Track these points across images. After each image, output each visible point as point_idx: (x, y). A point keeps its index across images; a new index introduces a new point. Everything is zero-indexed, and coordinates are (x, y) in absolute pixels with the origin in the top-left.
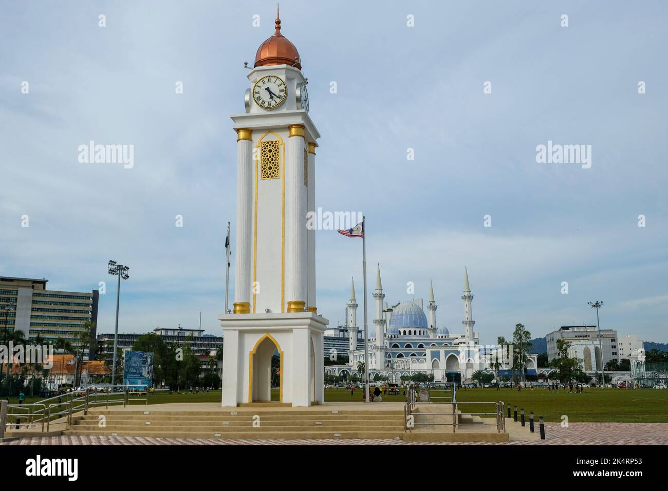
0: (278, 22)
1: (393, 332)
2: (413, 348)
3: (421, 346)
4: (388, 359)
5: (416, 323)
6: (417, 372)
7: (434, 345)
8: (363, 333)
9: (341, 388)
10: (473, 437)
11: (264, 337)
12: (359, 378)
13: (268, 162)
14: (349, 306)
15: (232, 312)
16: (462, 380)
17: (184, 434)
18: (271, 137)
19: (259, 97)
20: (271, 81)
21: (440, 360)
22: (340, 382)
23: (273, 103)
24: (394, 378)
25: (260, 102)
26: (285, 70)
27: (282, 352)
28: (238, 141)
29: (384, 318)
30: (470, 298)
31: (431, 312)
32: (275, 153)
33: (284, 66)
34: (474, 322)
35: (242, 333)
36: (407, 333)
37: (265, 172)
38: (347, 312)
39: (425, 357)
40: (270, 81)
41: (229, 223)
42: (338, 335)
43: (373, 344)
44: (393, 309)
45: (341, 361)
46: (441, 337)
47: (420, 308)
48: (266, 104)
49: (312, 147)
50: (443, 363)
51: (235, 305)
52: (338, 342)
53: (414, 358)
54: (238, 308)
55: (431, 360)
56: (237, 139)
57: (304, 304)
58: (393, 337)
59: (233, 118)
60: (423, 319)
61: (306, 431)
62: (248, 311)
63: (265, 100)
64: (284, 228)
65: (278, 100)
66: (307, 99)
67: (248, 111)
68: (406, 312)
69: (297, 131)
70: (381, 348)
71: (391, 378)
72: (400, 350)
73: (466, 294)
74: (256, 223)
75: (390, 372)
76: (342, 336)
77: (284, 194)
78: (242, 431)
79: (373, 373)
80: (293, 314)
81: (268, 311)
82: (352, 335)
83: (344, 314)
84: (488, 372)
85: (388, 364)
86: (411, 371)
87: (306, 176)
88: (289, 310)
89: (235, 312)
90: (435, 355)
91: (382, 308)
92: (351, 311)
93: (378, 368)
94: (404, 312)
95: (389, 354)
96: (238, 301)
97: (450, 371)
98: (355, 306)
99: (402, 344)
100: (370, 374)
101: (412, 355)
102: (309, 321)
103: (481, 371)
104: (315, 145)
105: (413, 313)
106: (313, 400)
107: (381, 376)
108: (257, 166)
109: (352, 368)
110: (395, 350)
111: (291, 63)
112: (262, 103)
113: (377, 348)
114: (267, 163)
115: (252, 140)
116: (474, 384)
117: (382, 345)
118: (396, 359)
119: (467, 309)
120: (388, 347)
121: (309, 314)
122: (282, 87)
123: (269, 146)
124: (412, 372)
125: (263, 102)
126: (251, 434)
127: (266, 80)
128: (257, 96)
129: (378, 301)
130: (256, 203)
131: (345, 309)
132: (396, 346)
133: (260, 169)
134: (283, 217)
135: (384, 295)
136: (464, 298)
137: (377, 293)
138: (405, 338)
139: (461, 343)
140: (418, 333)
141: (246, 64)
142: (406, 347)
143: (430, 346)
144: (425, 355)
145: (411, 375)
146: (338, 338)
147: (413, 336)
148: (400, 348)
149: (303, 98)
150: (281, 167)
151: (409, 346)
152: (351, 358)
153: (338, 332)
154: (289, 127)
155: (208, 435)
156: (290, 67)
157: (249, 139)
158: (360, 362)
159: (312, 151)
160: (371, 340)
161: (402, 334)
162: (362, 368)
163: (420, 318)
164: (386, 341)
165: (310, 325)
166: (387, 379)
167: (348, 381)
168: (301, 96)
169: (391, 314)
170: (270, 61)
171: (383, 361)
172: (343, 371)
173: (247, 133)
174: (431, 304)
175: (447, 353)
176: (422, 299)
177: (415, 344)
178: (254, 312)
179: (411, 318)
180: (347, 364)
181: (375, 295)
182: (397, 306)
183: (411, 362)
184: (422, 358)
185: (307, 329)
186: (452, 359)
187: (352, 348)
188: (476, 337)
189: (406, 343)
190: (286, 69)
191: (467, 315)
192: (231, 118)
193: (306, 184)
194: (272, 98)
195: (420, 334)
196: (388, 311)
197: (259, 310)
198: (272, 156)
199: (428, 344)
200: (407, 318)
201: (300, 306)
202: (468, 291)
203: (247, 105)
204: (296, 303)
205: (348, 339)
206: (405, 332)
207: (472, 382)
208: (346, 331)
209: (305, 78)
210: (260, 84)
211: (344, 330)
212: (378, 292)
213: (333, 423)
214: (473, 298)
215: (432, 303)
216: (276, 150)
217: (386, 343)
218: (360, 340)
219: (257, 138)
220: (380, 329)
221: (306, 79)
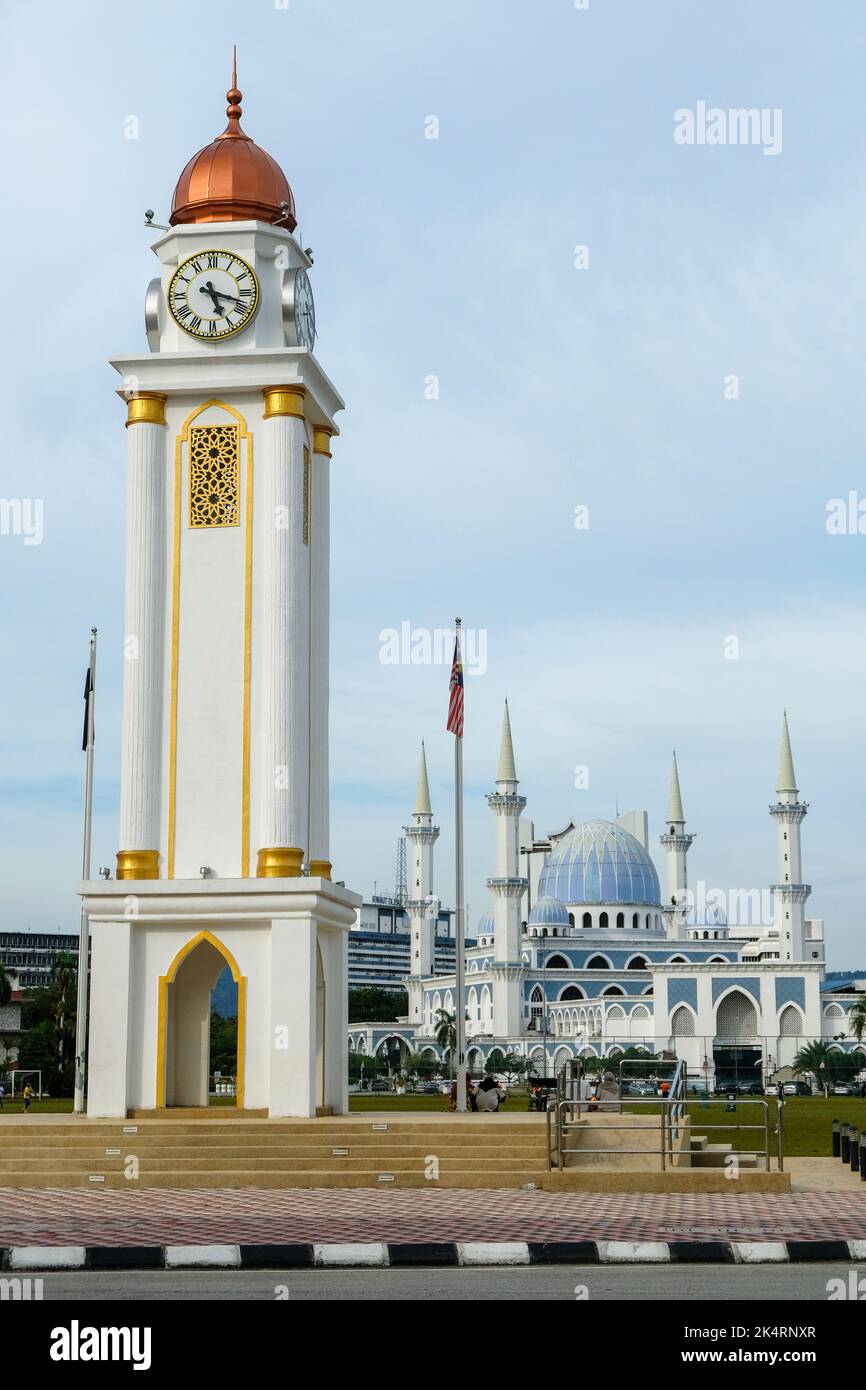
0: (235, 99)
1: (550, 918)
2: (612, 968)
3: (638, 963)
4: (531, 1004)
5: (624, 891)
6: (621, 1044)
7: (679, 960)
8: (453, 918)
9: (382, 1093)
10: (707, 1181)
11: (198, 941)
12: (438, 1064)
13: (209, 483)
14: (411, 833)
15: (113, 874)
16: (767, 1071)
17: (14, 1176)
18: (215, 417)
19: (185, 308)
20: (216, 265)
21: (695, 1008)
22: (379, 1077)
23: (222, 326)
24: (551, 1064)
25: (188, 321)
26: (253, 236)
27: (244, 979)
28: (127, 424)
29: (523, 875)
30: (798, 811)
31: (672, 855)
32: (227, 460)
33: (252, 224)
34: (809, 888)
35: (139, 929)
36: (595, 922)
37: (200, 508)
38: (402, 852)
39: (648, 999)
40: (213, 264)
41: (94, 631)
42: (372, 925)
43: (486, 955)
44: (553, 844)
45: (384, 1008)
46: (701, 936)
47: (636, 843)
48: (204, 328)
49: (322, 436)
50: (705, 1016)
51: (121, 857)
52: (373, 948)
53: (615, 999)
54: (128, 865)
55: (670, 1008)
56: (126, 420)
57: (299, 855)
58: (550, 933)
59: (116, 365)
60: (647, 877)
61: (311, 1169)
62: (154, 874)
63: (201, 315)
64: (248, 657)
65: (236, 318)
66: (310, 309)
67: (154, 346)
68: (593, 853)
69: (285, 403)
70: (512, 969)
71: (542, 1064)
72: (569, 978)
73: (784, 799)
74: (176, 642)
75: (539, 1043)
76: (386, 928)
77: (249, 568)
78: (154, 1168)
79: (485, 1048)
80: (272, 883)
81: (207, 873)
82: (417, 926)
83: (395, 857)
84: (846, 1045)
85: (534, 1019)
86: (603, 1041)
87: (306, 518)
88: (262, 871)
89: (120, 876)
90: (682, 992)
91: (517, 842)
92: (416, 850)
93: (502, 1032)
94: (586, 856)
95: (537, 988)
96: (127, 847)
97: (731, 1042)
98: (430, 835)
99: (578, 957)
100: (473, 1053)
101: (608, 992)
102: (313, 900)
103: (827, 1044)
104: (330, 430)
105: (614, 858)
106: (319, 1103)
107: (509, 1057)
108: (179, 494)
109: (419, 1033)
110: (555, 975)
111: (269, 215)
112: (192, 324)
113: (497, 967)
114: (206, 486)
115: (165, 424)
116: (800, 1085)
117: (515, 959)
118: (559, 1005)
119: (785, 847)
120: (534, 965)
121: (315, 882)
122: (247, 284)
123: (210, 440)
124: (608, 1045)
125: (197, 322)
126: (179, 1175)
127: (204, 262)
128: (178, 304)
129: (502, 821)
130: (177, 590)
131: (396, 843)
132: (558, 962)
133: (186, 500)
134: (246, 628)
135: (523, 800)
136: (778, 811)
137: (502, 793)
138: (588, 937)
139: (768, 955)
140: (628, 923)
141: (150, 215)
142: (631, 966)
143: (668, 963)
144: (650, 992)
145: (605, 1054)
146: (371, 934)
147: (612, 932)
148: (572, 969)
149: (301, 310)
150: (242, 498)
151: (599, 963)
152: (415, 999)
153: (373, 916)
154: (265, 392)
155: (72, 1177)
156: (267, 227)
157: (157, 419)
158: (443, 1012)
159: (321, 448)
160: (480, 944)
161: (579, 923)
162: (448, 1031)
163: (636, 875)
164: (526, 947)
165: (315, 910)
166: (530, 1065)
167: (404, 1073)
168: (295, 306)
169: (546, 860)
170: (214, 209)
171: (517, 1011)
172: (390, 1041)
173: (154, 405)
174: (673, 831)
175: (718, 985)
176: (645, 813)
177: (619, 957)
178: (171, 877)
179: (608, 875)
180: (401, 1020)
181: (496, 800)
182: (562, 834)
183: (604, 1015)
184: (640, 1001)
185: (309, 921)
186: (734, 1006)
187: (417, 966)
188: (816, 934)
189: (590, 953)
190: (257, 233)
191: (786, 868)
192: (110, 363)
193: (306, 538)
194: (219, 310)
195: (635, 924)
196: (535, 851)
197: (183, 871)
198: (218, 466)
199: (659, 957)
200: (595, 872)
201: (292, 861)
202: (790, 791)
203: (152, 324)
204: (280, 853)
205: (406, 940)
206: (587, 919)
207: (796, 1080)
208: (401, 912)
209: (304, 248)
210: (189, 272)
211: (395, 910)
212: (503, 789)
213: (377, 1153)
214: (804, 813)
215: (678, 828)
216: (230, 452)
217: (529, 953)
218: (444, 943)
219: (178, 418)
220: (510, 908)
221: (308, 252)
